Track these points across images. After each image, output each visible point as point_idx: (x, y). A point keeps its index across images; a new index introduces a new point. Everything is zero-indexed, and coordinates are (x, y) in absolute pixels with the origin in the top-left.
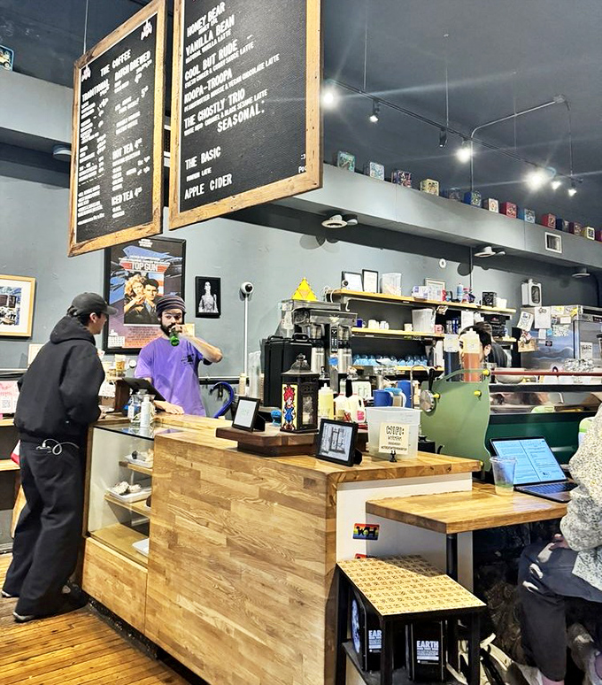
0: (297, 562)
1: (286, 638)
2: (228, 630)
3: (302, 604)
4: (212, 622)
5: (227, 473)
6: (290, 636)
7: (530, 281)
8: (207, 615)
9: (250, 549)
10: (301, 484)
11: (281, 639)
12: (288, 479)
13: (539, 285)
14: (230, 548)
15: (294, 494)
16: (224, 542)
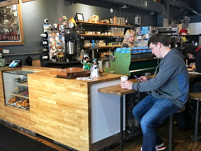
0: (79, 106)
1: (77, 126)
2: (59, 126)
3: (81, 117)
4: (54, 125)
5: (55, 84)
6: (78, 126)
7: (137, 16)
8: (51, 123)
9: (64, 104)
10: (79, 86)
11: (75, 126)
12: (75, 84)
13: (140, 17)
14: (57, 105)
15: (78, 89)
16: (56, 103)
